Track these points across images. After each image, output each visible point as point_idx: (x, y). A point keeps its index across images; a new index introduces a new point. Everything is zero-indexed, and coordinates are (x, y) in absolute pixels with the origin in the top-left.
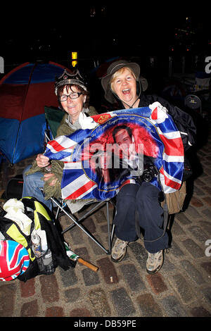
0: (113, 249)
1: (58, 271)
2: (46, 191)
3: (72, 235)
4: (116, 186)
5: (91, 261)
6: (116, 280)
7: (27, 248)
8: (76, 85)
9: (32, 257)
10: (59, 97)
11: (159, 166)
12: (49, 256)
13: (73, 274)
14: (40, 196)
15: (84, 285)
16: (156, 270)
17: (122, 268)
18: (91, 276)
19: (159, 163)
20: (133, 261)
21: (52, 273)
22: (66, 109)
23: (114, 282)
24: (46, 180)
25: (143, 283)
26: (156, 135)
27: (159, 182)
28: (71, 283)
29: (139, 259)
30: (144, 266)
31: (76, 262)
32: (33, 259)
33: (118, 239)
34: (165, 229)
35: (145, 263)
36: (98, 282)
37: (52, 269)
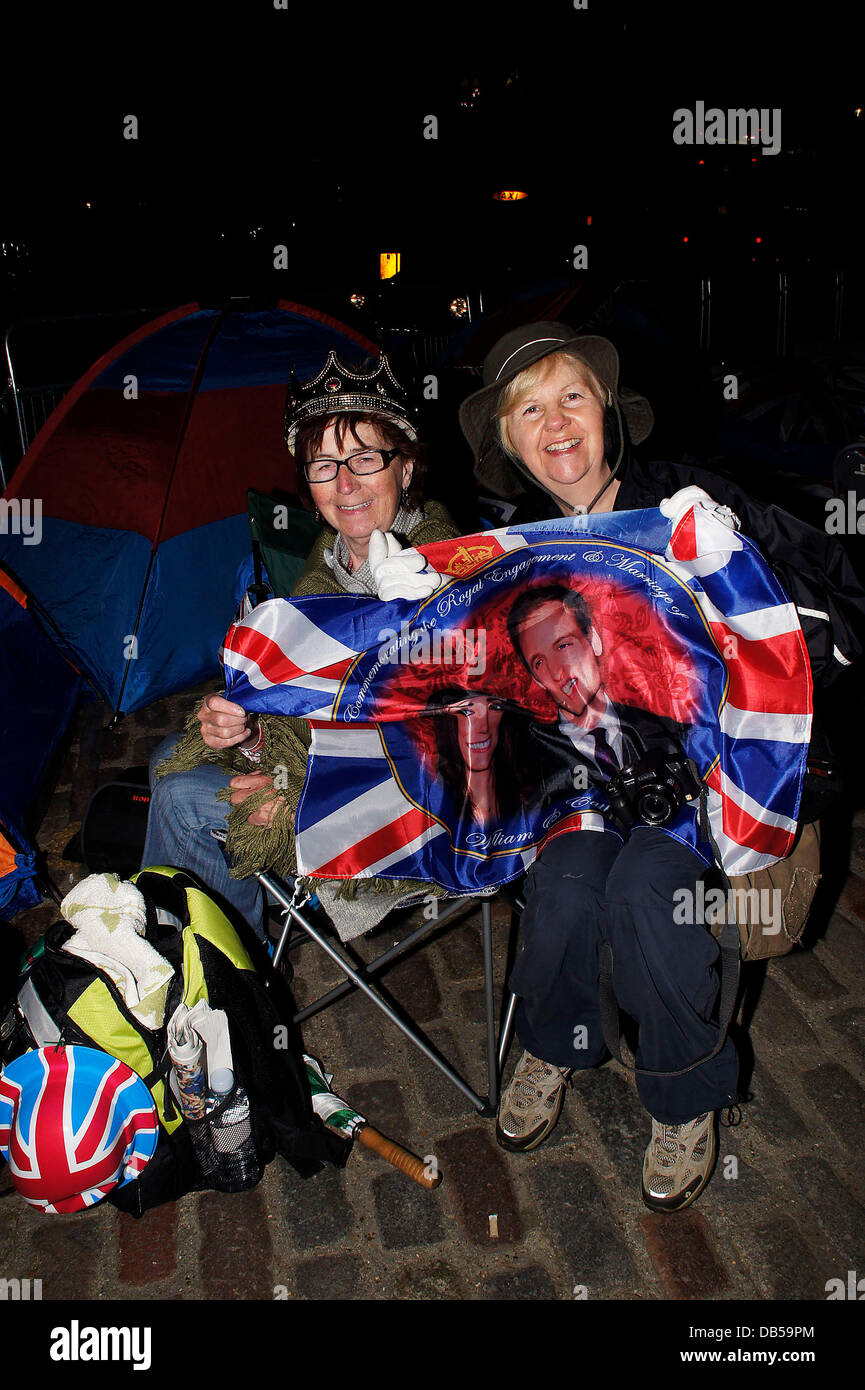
0: (507, 1095)
1: (274, 1177)
2: (239, 847)
3: (342, 1026)
4: (523, 837)
5: (412, 1139)
6: (514, 1230)
7: (150, 1081)
8: (373, 419)
9: (170, 1116)
10: (302, 462)
11: (705, 758)
12: (238, 1113)
13: (336, 1192)
14: (212, 866)
15: (379, 1242)
16: (681, 1198)
17: (542, 1178)
18: (410, 1208)
19: (703, 745)
20: (588, 1148)
21: (252, 1184)
22: (330, 513)
23: (503, 1239)
24: (238, 799)
25: (624, 1250)
26: (692, 627)
27: (704, 829)
28: (327, 1234)
29: (611, 1140)
30: (633, 1176)
31: (348, 1143)
32: (172, 1127)
33: (527, 1055)
34: (725, 1024)
35: (638, 1162)
36: (434, 1235)
37: (248, 1168)
